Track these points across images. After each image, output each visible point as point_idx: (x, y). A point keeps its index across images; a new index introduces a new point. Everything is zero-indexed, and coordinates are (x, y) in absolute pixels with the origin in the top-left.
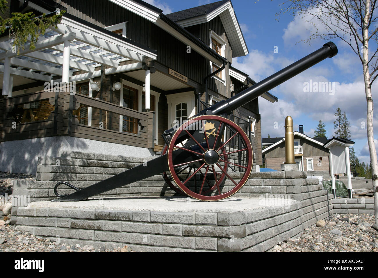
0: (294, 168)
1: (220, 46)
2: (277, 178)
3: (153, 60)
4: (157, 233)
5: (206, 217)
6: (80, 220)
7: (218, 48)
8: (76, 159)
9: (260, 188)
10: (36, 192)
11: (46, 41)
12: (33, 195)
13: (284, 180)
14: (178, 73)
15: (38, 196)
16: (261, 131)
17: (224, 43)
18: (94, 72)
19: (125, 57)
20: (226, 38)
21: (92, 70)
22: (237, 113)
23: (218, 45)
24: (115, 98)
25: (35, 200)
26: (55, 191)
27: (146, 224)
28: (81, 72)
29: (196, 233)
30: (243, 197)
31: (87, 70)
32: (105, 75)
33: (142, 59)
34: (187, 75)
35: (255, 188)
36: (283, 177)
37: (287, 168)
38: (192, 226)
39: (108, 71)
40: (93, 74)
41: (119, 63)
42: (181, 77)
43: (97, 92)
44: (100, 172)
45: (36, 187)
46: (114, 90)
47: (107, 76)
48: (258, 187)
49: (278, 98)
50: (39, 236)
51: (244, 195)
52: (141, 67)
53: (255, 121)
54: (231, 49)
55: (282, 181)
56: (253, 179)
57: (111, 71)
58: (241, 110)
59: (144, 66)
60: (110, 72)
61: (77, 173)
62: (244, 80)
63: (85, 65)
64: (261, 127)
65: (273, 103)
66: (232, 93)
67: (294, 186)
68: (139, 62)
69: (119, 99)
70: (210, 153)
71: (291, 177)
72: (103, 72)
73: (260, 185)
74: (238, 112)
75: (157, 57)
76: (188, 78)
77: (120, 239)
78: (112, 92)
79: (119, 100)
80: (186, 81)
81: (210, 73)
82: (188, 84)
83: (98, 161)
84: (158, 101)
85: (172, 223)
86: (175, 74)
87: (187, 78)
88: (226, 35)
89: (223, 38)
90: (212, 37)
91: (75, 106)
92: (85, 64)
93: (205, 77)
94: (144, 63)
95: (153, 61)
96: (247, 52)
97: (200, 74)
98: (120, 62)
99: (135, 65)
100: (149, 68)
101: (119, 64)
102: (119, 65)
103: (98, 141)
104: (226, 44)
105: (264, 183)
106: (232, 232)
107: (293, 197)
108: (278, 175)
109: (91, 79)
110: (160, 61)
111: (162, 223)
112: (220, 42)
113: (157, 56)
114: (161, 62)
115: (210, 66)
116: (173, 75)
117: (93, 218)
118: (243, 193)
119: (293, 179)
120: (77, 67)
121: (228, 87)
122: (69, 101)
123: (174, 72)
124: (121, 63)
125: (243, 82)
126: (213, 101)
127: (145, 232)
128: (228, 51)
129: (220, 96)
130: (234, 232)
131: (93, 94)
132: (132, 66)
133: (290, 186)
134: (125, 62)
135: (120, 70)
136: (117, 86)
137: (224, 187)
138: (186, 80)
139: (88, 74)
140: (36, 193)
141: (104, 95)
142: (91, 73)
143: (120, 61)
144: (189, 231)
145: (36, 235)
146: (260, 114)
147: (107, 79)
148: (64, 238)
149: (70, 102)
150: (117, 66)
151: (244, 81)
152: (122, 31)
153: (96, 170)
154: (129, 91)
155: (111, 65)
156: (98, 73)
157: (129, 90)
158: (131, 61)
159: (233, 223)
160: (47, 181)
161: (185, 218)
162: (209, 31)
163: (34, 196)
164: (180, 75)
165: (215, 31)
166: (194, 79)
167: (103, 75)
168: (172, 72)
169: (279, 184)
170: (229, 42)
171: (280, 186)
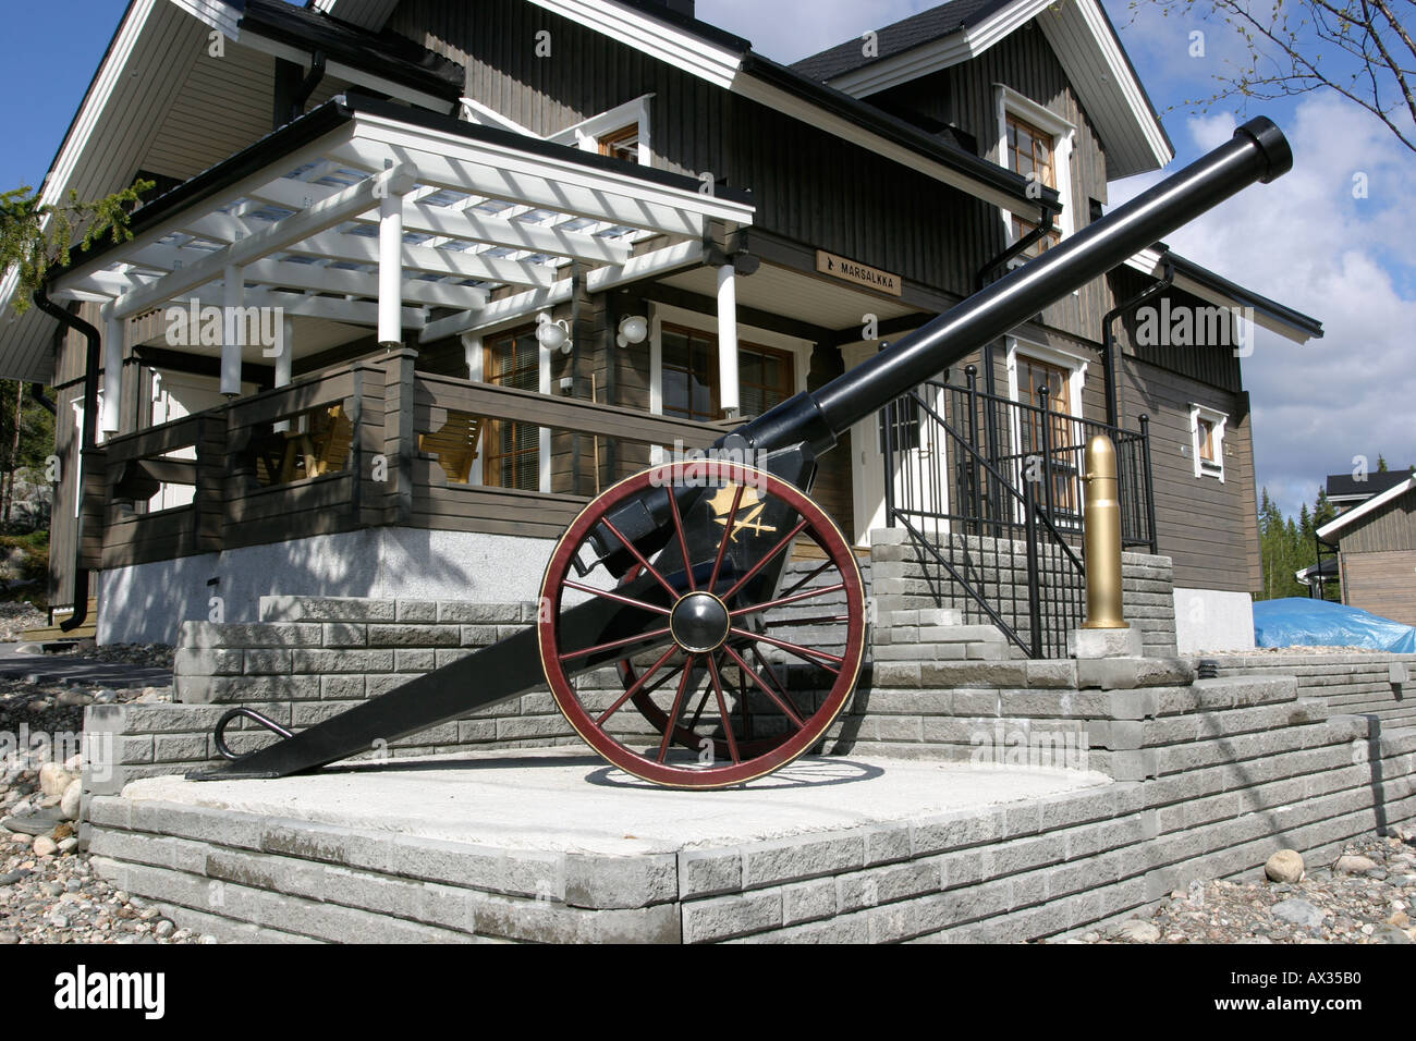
0: (1111, 649)
1: (1050, 141)
2: (1050, 688)
3: (741, 227)
4: (407, 914)
5: (533, 869)
6: (227, 852)
7: (1044, 150)
8: (320, 625)
9: (988, 724)
10: (157, 744)
11: (333, 200)
12: (145, 755)
13: (1075, 693)
14: (855, 265)
15: (166, 756)
16: (1252, 458)
17: (1067, 128)
18: (553, 286)
19: (632, 226)
20: (1075, 107)
21: (545, 279)
22: (1138, 394)
23: (1042, 141)
24: (628, 371)
25: (154, 771)
26: (219, 739)
27: (382, 880)
28: (510, 288)
29: (505, 928)
30: (929, 757)
31: (527, 280)
32: (586, 293)
33: (699, 227)
34: (895, 266)
35: (970, 724)
36: (1069, 684)
37: (1085, 648)
38: (497, 900)
39: (595, 278)
40: (550, 294)
41: (631, 249)
42: (872, 276)
43: (566, 357)
44: (422, 665)
45: (155, 727)
46: (622, 344)
47: (594, 296)
48: (981, 719)
49: (1321, 324)
50: (137, 896)
51: (934, 752)
52: (701, 256)
53: (1225, 420)
54: (1102, 146)
55: (1066, 700)
56: (962, 687)
57: (604, 279)
58: (1155, 384)
59: (708, 252)
60: (601, 281)
61: (321, 674)
62: (1153, 265)
63: (518, 265)
64: (1251, 444)
65: (1302, 343)
66: (1106, 317)
67: (1110, 718)
68: (692, 236)
69: (646, 375)
70: (704, 604)
71: (1096, 682)
72: (578, 283)
73: (990, 712)
74: (1142, 392)
75: (753, 214)
76: (904, 278)
77: (318, 925)
78: (614, 352)
79: (647, 380)
80: (897, 288)
81: (1005, 247)
82: (901, 299)
83: (409, 626)
84: (809, 371)
85: (446, 883)
86: (844, 268)
87: (896, 280)
88: (1075, 96)
89: (1060, 110)
90: (1007, 112)
91: (429, 421)
92: (518, 261)
93: (980, 267)
94: (707, 242)
95: (742, 232)
96: (1167, 151)
97: (958, 258)
98: (633, 244)
99: (678, 253)
100: (729, 259)
101: (629, 252)
102: (631, 254)
103: (526, 539)
104: (1073, 133)
105: (1003, 705)
106: (606, 933)
107: (1108, 763)
108: (1049, 676)
109: (545, 310)
110: (777, 227)
111: (423, 880)
112: (1049, 128)
113: (754, 209)
114: (782, 231)
115: (1001, 225)
116: (838, 275)
117: (257, 847)
118: (929, 742)
119: (1107, 690)
120: (490, 276)
121: (1090, 299)
122: (397, 405)
123: (837, 261)
124: (638, 247)
125: (1149, 272)
126: (1019, 357)
127: (378, 908)
128: (1088, 159)
129: (1052, 337)
130: (614, 935)
131: (552, 362)
132: (671, 255)
133: (1095, 718)
134: (649, 243)
135: (634, 272)
136: (632, 330)
137: (867, 717)
138: (896, 285)
139: (534, 291)
140: (156, 749)
141: (583, 364)
142: (544, 291)
143: (632, 240)
144: (488, 916)
145: (131, 895)
146: (1247, 393)
147: (595, 309)
148: (192, 908)
149: (403, 408)
150: (621, 260)
151: (1154, 270)
152: (637, 127)
153: (403, 659)
154: (688, 340)
155: (601, 256)
156: (563, 288)
157: (686, 337)
158: (662, 238)
159: (612, 898)
160: (198, 706)
161: (478, 868)
162: (993, 90)
163: (148, 757)
164: (867, 269)
165: (1023, 89)
166: (929, 281)
167: (580, 295)
168: (831, 263)
169: (1056, 713)
170: (1088, 121)
171: (1060, 717)
